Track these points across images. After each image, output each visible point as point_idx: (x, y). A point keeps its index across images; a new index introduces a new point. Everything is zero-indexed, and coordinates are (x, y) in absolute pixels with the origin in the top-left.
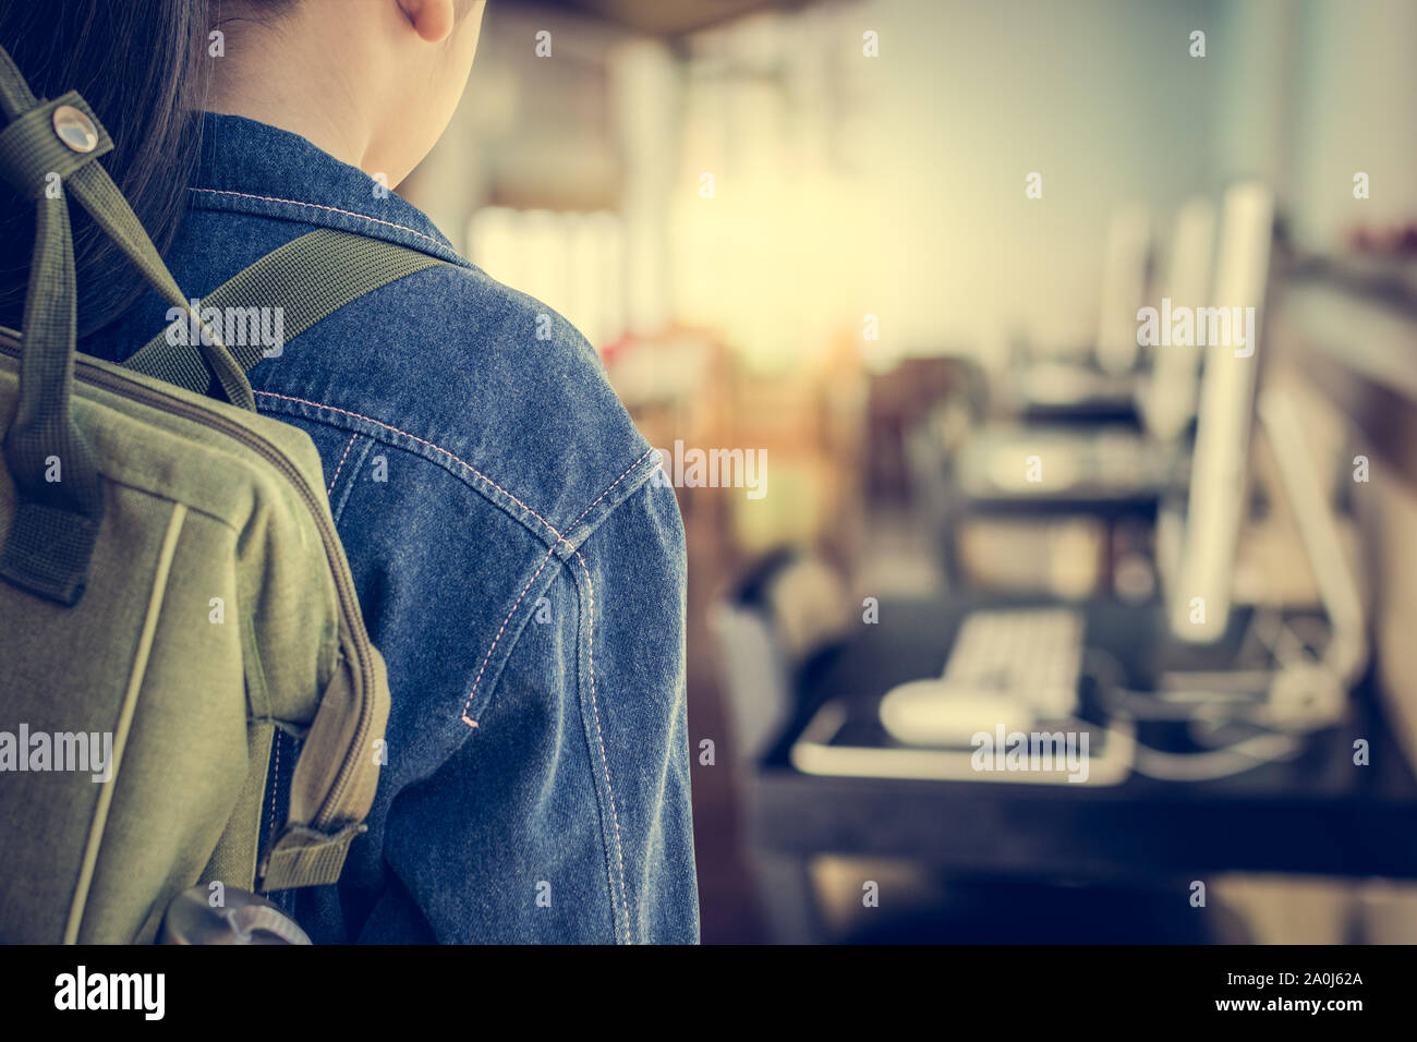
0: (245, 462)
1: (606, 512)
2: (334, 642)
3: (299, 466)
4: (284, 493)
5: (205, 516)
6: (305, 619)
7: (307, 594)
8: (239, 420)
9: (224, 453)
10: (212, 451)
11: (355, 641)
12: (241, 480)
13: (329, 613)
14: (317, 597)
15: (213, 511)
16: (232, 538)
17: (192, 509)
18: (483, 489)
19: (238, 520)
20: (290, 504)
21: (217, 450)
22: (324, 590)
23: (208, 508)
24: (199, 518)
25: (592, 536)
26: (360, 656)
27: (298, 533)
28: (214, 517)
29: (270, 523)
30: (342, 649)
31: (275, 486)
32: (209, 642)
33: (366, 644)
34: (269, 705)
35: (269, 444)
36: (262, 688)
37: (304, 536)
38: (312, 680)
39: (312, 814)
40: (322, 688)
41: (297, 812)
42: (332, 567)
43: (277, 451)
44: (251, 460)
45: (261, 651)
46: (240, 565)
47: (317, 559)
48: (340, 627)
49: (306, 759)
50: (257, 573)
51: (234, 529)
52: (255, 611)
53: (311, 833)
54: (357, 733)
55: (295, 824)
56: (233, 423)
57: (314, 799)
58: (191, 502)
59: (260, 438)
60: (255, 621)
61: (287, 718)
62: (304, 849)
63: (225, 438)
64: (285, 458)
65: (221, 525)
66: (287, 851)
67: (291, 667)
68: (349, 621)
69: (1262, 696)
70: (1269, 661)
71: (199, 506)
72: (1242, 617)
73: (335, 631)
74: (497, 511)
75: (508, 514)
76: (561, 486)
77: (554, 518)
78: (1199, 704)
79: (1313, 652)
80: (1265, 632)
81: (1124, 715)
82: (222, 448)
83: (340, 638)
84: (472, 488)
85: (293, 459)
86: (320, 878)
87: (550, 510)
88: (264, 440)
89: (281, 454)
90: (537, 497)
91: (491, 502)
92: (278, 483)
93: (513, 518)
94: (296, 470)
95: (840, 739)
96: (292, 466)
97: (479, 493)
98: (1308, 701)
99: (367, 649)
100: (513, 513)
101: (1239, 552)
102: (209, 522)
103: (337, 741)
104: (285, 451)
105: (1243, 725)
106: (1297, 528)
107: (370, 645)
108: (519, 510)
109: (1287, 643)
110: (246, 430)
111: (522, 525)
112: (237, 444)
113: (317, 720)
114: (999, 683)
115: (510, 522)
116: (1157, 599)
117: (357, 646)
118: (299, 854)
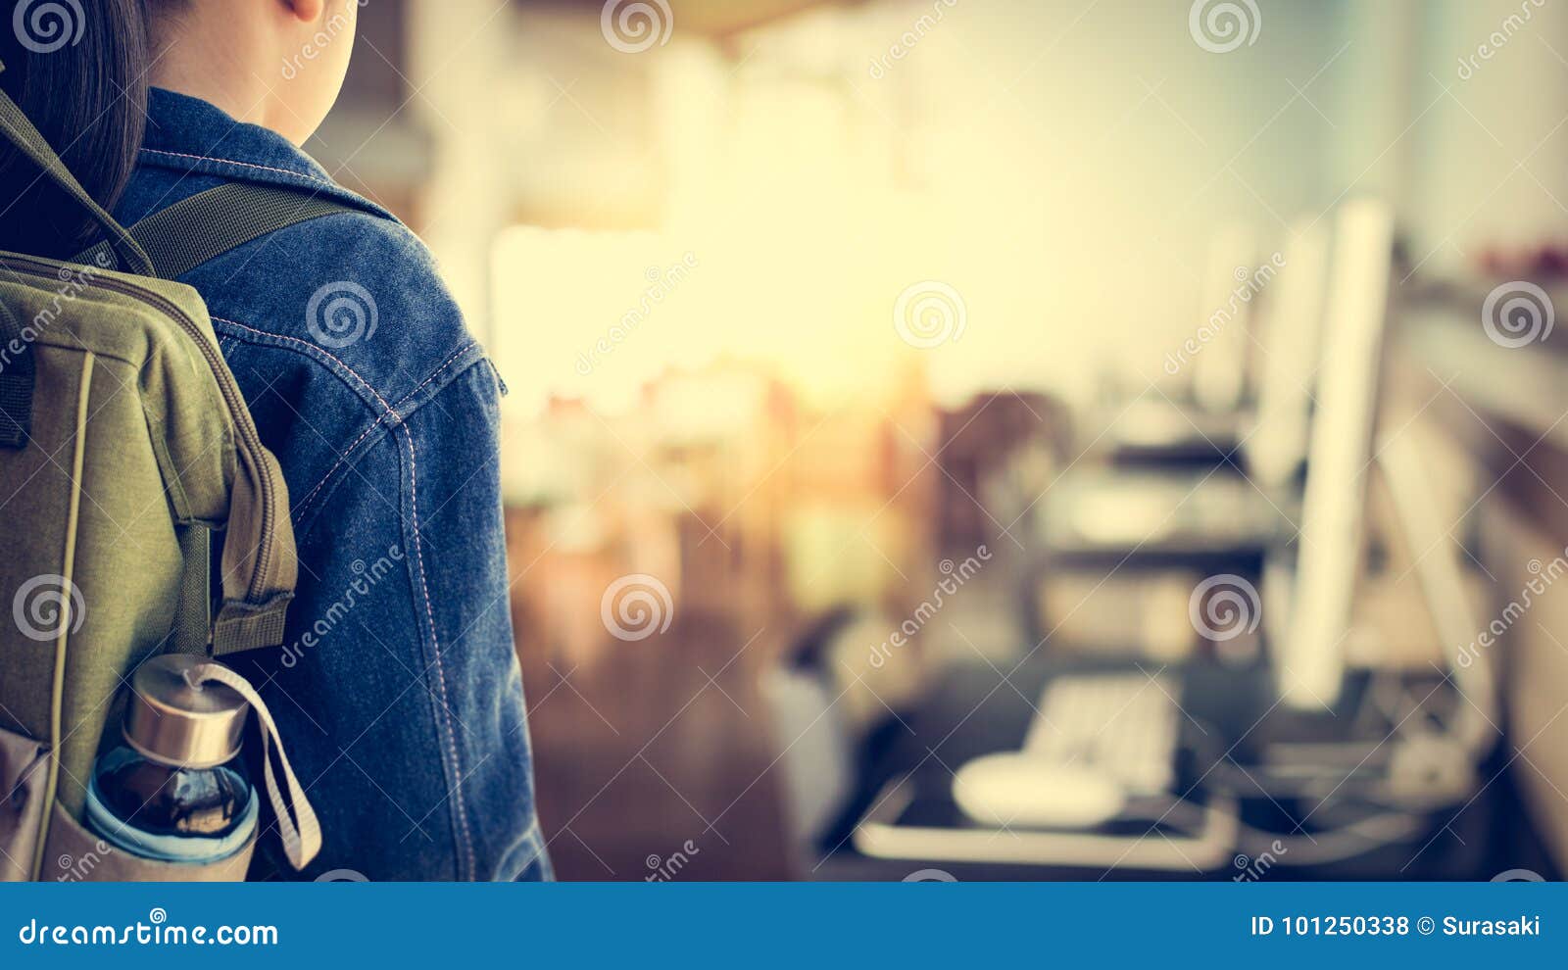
0: (140, 312)
1: (433, 392)
2: (232, 447)
3: (187, 312)
4: (175, 333)
5: (111, 358)
6: (206, 433)
7: (205, 413)
8: (138, 284)
9: (121, 308)
10: (109, 307)
11: (248, 445)
12: (135, 326)
13: (225, 426)
14: (213, 415)
15: (115, 353)
16: (133, 374)
17: (98, 355)
18: (326, 362)
19: (137, 357)
20: (179, 341)
21: (116, 306)
22: (218, 408)
23: (112, 351)
24: (105, 360)
25: (418, 410)
26: (254, 457)
27: (188, 364)
28: (118, 359)
29: (165, 358)
30: (239, 452)
31: (164, 328)
32: (127, 460)
33: (259, 448)
34: (190, 508)
35: (161, 298)
36: (182, 495)
37: (194, 367)
38: (220, 482)
39: (244, 591)
40: (229, 487)
41: (231, 589)
42: (222, 389)
43: (168, 302)
44: (145, 311)
45: (175, 464)
46: (146, 395)
47: (208, 383)
48: (236, 436)
49: (230, 547)
50: (161, 400)
51: (134, 366)
52: (165, 432)
53: (245, 605)
54: (265, 520)
55: (231, 600)
56: (131, 285)
57: (243, 579)
58: (98, 349)
59: (153, 294)
60: (167, 440)
61: (206, 516)
62: (244, 619)
63: (122, 296)
64: (175, 308)
65: (123, 364)
66: (228, 622)
67: (201, 474)
68: (241, 431)
69: (1381, 770)
70: (1388, 731)
71: (104, 351)
72: (1358, 682)
73: (233, 439)
74: (337, 381)
75: (346, 384)
76: (394, 367)
77: (385, 392)
78: (1311, 779)
79: (1438, 722)
80: (1384, 698)
81: (1225, 791)
82: (120, 304)
83: (236, 444)
84: (316, 361)
85: (182, 307)
86: (265, 641)
87: (383, 385)
88: (157, 296)
89: (172, 304)
90: (373, 373)
91: (332, 372)
92: (169, 326)
93: (350, 388)
94: (186, 317)
95: (908, 819)
96: (182, 313)
97: (322, 364)
98: (1432, 776)
99: (261, 452)
100: (351, 384)
101: (1355, 611)
102: (113, 362)
103: (251, 530)
104: (174, 302)
105: (1358, 802)
106: (1419, 583)
107: (262, 448)
108: (356, 382)
109: (1409, 713)
110: (142, 289)
111: (358, 394)
112: (132, 299)
113: (231, 516)
114: (1086, 756)
115: (347, 391)
116: (1263, 661)
117: (250, 450)
118: (240, 623)
